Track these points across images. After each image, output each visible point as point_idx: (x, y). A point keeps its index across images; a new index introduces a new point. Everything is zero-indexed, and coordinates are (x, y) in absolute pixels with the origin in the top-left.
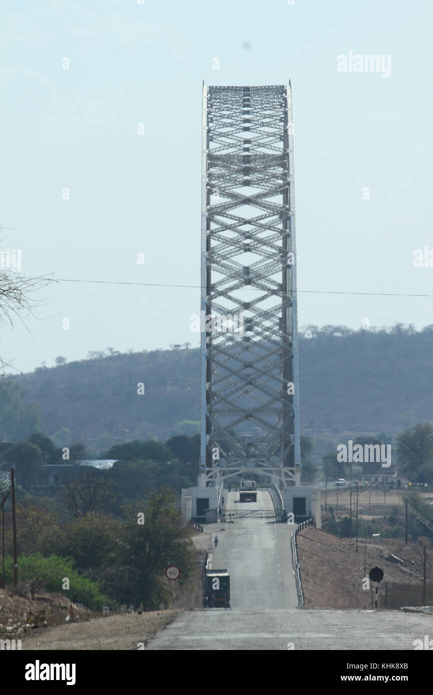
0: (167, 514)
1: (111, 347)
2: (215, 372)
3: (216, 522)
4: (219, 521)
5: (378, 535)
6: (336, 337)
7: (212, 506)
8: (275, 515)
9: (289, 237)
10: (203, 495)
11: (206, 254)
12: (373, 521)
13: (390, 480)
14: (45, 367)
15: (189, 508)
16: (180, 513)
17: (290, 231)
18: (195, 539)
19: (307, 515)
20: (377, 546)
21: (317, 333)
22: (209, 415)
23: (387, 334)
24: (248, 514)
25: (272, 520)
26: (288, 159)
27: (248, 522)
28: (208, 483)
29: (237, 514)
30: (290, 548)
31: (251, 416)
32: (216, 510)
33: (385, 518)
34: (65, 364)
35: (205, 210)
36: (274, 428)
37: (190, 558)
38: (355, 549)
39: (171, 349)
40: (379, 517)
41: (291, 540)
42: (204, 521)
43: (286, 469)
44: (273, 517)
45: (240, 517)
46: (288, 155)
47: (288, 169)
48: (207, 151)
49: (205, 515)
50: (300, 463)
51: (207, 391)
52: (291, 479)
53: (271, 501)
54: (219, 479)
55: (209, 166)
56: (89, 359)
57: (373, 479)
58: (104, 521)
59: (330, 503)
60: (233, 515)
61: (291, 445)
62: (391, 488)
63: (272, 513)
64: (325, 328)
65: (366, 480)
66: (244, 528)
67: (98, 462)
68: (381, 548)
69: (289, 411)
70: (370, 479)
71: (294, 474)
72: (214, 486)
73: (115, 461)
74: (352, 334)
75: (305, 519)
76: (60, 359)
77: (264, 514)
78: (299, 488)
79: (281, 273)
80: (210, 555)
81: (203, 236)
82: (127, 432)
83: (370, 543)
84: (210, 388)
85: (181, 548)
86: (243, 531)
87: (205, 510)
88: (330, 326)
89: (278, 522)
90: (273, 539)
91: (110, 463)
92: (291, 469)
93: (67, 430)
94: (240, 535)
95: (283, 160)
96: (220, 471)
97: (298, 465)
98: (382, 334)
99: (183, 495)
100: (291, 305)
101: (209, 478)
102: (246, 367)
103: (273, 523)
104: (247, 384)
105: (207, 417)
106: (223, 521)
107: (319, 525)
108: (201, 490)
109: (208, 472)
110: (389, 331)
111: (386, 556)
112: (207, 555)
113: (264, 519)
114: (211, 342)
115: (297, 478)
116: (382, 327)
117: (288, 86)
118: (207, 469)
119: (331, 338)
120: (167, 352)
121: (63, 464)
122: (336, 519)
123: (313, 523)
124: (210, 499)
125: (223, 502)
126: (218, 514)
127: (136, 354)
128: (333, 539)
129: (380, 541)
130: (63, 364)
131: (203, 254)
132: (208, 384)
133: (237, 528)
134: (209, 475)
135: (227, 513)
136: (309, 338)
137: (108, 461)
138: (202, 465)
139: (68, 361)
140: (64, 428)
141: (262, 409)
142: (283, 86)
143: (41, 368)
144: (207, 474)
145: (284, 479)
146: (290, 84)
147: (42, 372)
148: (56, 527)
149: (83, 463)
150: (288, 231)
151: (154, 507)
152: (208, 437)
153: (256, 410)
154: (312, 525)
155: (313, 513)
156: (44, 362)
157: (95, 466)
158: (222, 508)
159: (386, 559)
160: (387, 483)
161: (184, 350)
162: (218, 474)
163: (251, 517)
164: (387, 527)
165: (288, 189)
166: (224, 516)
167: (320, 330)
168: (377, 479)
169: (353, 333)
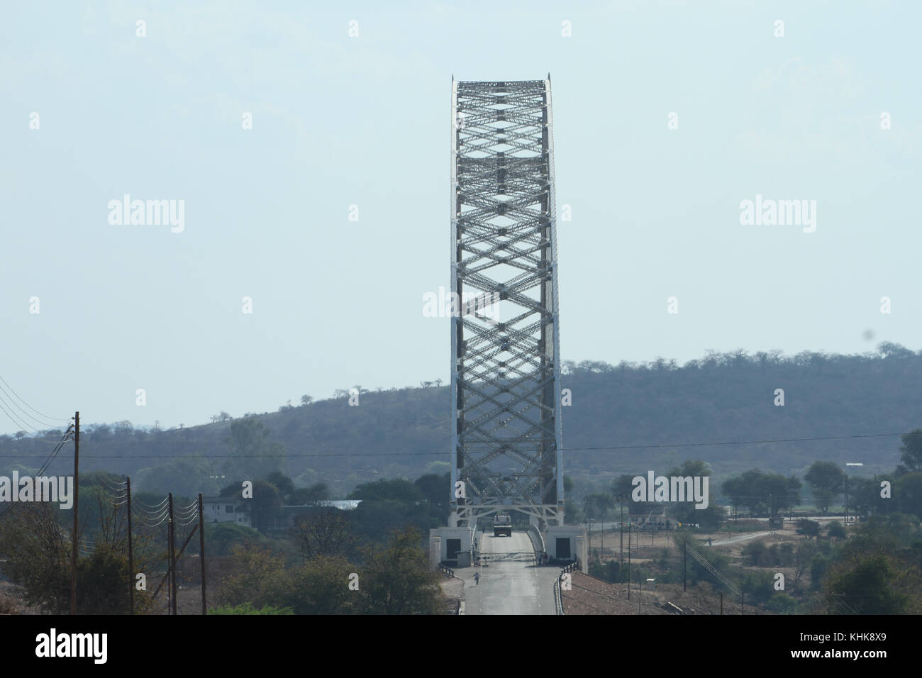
0: (411, 555)
1: (358, 385)
2: (467, 401)
3: (468, 566)
4: (473, 564)
5: (653, 580)
6: (594, 373)
7: (464, 548)
8: (535, 558)
9: (549, 246)
10: (454, 536)
11: (457, 264)
12: (642, 565)
13: (658, 520)
14: (290, 406)
15: (438, 549)
16: (427, 555)
17: (550, 240)
18: (445, 585)
19: (572, 558)
20: (651, 593)
21: (575, 370)
22: (460, 445)
23: (648, 370)
24: (504, 558)
25: (532, 564)
26: (548, 162)
27: (505, 566)
28: (460, 523)
29: (493, 558)
30: (553, 595)
31: (508, 447)
32: (469, 553)
33: (654, 561)
34: (311, 403)
35: (454, 216)
36: (534, 461)
37: (438, 607)
38: (627, 596)
39: (422, 387)
40: (648, 560)
41: (555, 586)
42: (455, 565)
43: (547, 507)
44: (533, 560)
45: (496, 561)
46: (547, 156)
47: (548, 173)
48: (457, 152)
49: (456, 557)
50: (563, 500)
51: (458, 420)
52: (553, 518)
53: (531, 543)
54: (472, 519)
55: (459, 170)
56: (336, 397)
57: (640, 520)
58: (338, 565)
59: (594, 546)
60: (489, 558)
61: (553, 479)
62: (660, 529)
63: (531, 556)
64: (583, 364)
65: (633, 521)
66: (501, 573)
67: (341, 502)
68: (656, 594)
69: (550, 440)
70: (637, 520)
71: (556, 511)
72: (466, 526)
73: (360, 501)
74: (610, 370)
75: (570, 562)
76: (306, 398)
77: (524, 557)
78: (562, 528)
79: (539, 286)
80: (463, 604)
81: (453, 244)
82: (375, 474)
83: (645, 589)
84: (462, 416)
85: (428, 596)
86: (498, 576)
87: (456, 552)
88: (587, 362)
89: (539, 565)
90: (534, 585)
91: (354, 504)
92: (552, 506)
93: (313, 471)
94: (496, 580)
95: (542, 163)
96: (473, 509)
97: (561, 502)
98: (643, 370)
99: (431, 535)
100: (552, 321)
101: (462, 516)
102: (502, 392)
103: (533, 566)
104: (503, 411)
105: (458, 449)
106: (477, 565)
107: (585, 569)
108: (452, 530)
109: (460, 510)
110: (649, 367)
111: (662, 604)
112: (459, 603)
113: (523, 563)
114: (462, 363)
115: (560, 516)
116: (643, 362)
117: (547, 81)
118: (458, 507)
119: (590, 374)
120: (418, 390)
121: (304, 504)
122: (601, 562)
123: (578, 567)
124: (462, 540)
125: (476, 545)
126: (472, 556)
127: (385, 392)
128: (602, 586)
129: (655, 587)
130: (308, 403)
131: (453, 264)
132: (459, 412)
133: (494, 573)
134: (462, 513)
135: (482, 556)
136: (565, 374)
137: (352, 501)
138: (452, 503)
139: (314, 400)
140: (309, 470)
141: (520, 439)
142: (542, 81)
143: (286, 408)
144: (458, 513)
145: (545, 518)
146: (549, 78)
147: (286, 411)
148: (282, 572)
149: (326, 503)
150: (548, 240)
151: (396, 548)
152: (459, 471)
153: (513, 440)
154: (578, 569)
155: (578, 556)
156: (290, 401)
157: (339, 507)
158: (475, 550)
159: (663, 607)
160: (655, 524)
161: (435, 388)
162: (471, 513)
163: (508, 561)
164: (657, 571)
165: (547, 194)
166: (479, 558)
167: (577, 367)
168: (644, 520)
169: (612, 368)
